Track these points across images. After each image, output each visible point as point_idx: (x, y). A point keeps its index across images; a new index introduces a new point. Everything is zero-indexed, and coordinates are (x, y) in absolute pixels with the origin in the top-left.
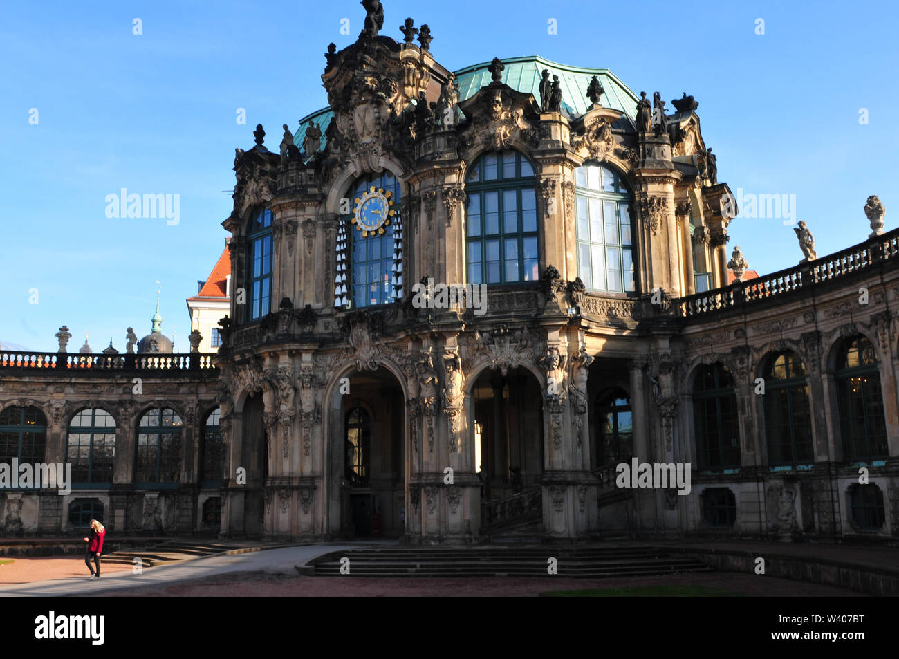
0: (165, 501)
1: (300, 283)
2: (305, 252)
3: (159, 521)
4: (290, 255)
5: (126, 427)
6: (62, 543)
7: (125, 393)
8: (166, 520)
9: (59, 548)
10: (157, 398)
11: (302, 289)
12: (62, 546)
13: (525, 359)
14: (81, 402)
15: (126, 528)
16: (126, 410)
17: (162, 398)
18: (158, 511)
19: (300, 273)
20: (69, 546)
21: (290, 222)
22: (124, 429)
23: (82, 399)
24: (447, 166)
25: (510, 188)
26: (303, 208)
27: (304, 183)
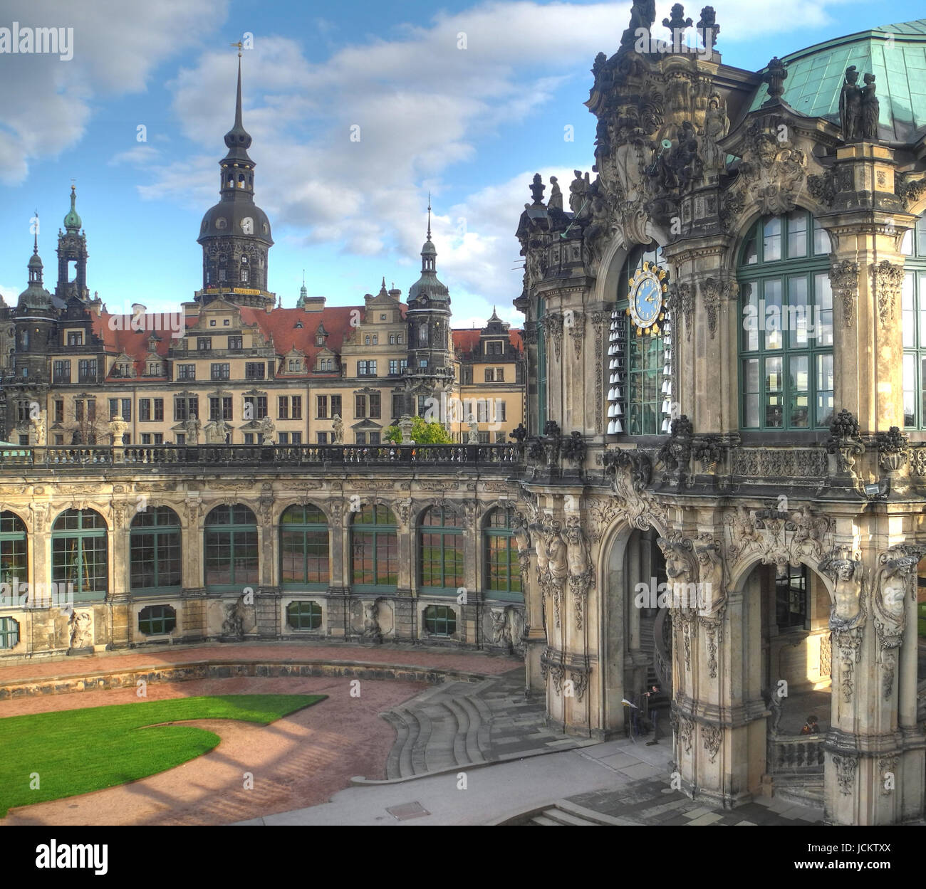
0: (514, 615)
1: (568, 399)
2: (573, 357)
3: (508, 637)
4: (557, 361)
5: (472, 529)
6: (393, 668)
7: (469, 490)
8: (516, 636)
9: (390, 673)
10: (501, 497)
11: (571, 408)
12: (393, 670)
13: (809, 555)
14: (427, 500)
15: (477, 642)
16: (471, 510)
17: (505, 498)
18: (508, 626)
19: (568, 386)
20: (399, 672)
21: (554, 316)
22: (471, 532)
23: (429, 496)
24: (704, 245)
25: (800, 274)
26: (568, 297)
27: (569, 261)
